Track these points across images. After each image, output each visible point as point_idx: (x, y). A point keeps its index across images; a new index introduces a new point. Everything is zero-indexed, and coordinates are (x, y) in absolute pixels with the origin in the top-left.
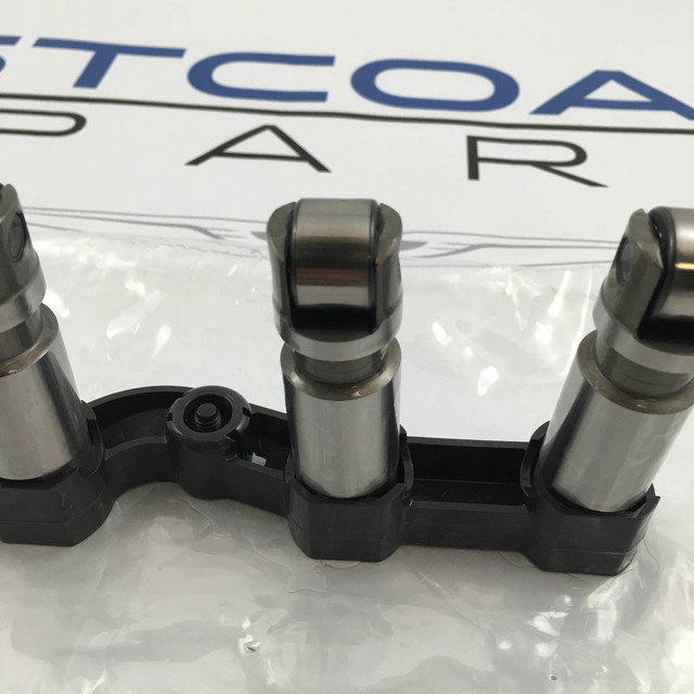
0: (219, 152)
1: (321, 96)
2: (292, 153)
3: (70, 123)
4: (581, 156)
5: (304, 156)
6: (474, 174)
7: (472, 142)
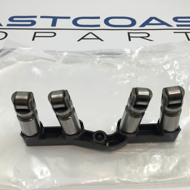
0: (83, 38)
1: (99, 26)
2: (96, 38)
3: (53, 34)
4: (149, 35)
5: (98, 38)
6: (130, 40)
7: (129, 33)
